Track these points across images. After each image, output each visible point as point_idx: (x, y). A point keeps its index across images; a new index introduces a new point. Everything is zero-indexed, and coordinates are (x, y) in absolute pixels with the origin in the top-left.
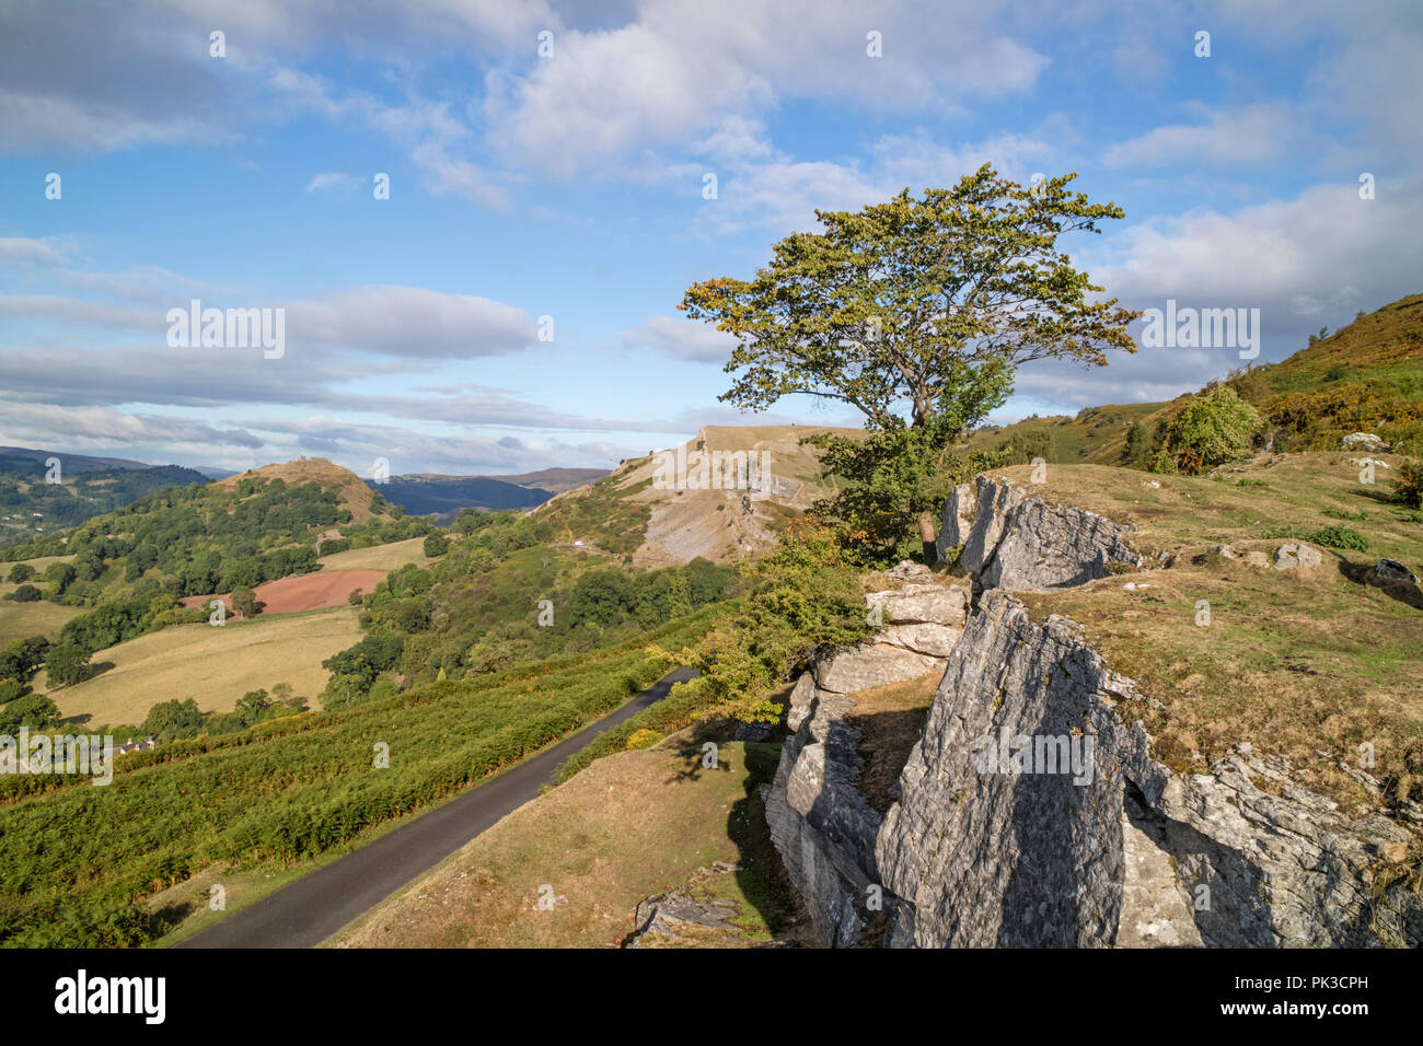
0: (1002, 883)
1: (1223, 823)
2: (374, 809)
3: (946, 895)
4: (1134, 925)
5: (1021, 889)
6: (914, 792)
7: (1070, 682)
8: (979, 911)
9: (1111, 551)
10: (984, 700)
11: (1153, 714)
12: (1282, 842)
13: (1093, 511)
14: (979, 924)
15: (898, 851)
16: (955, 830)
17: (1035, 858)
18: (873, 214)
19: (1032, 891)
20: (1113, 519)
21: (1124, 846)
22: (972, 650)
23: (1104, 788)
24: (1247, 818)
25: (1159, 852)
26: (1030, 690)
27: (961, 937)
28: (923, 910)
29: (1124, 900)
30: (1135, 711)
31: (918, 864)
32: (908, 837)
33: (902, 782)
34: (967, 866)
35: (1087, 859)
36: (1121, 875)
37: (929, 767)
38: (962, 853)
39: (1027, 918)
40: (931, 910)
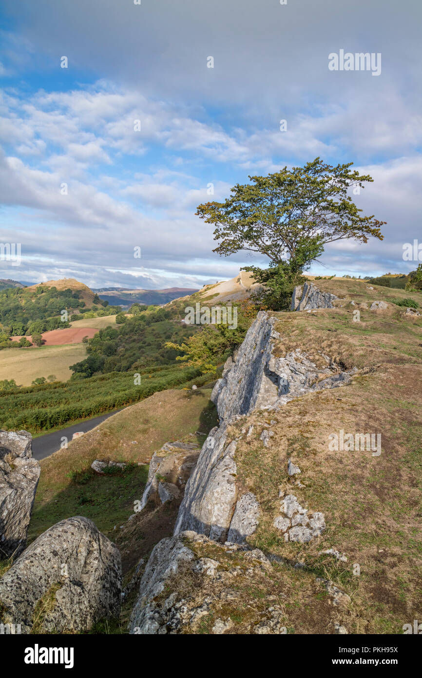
0: (243, 406)
1: (283, 371)
2: (74, 413)
5: (246, 406)
6: (229, 381)
7: (268, 336)
10: (251, 348)
11: (278, 341)
12: (297, 376)
15: (222, 402)
16: (236, 392)
17: (251, 395)
18: (273, 177)
21: (261, 382)
22: (251, 331)
23: (262, 366)
24: (291, 370)
25: (273, 385)
26: (261, 342)
29: (258, 398)
30: (274, 341)
31: (226, 405)
32: (225, 396)
33: (228, 379)
34: (237, 403)
35: (255, 389)
36: (259, 391)
37: (235, 373)
38: (237, 399)
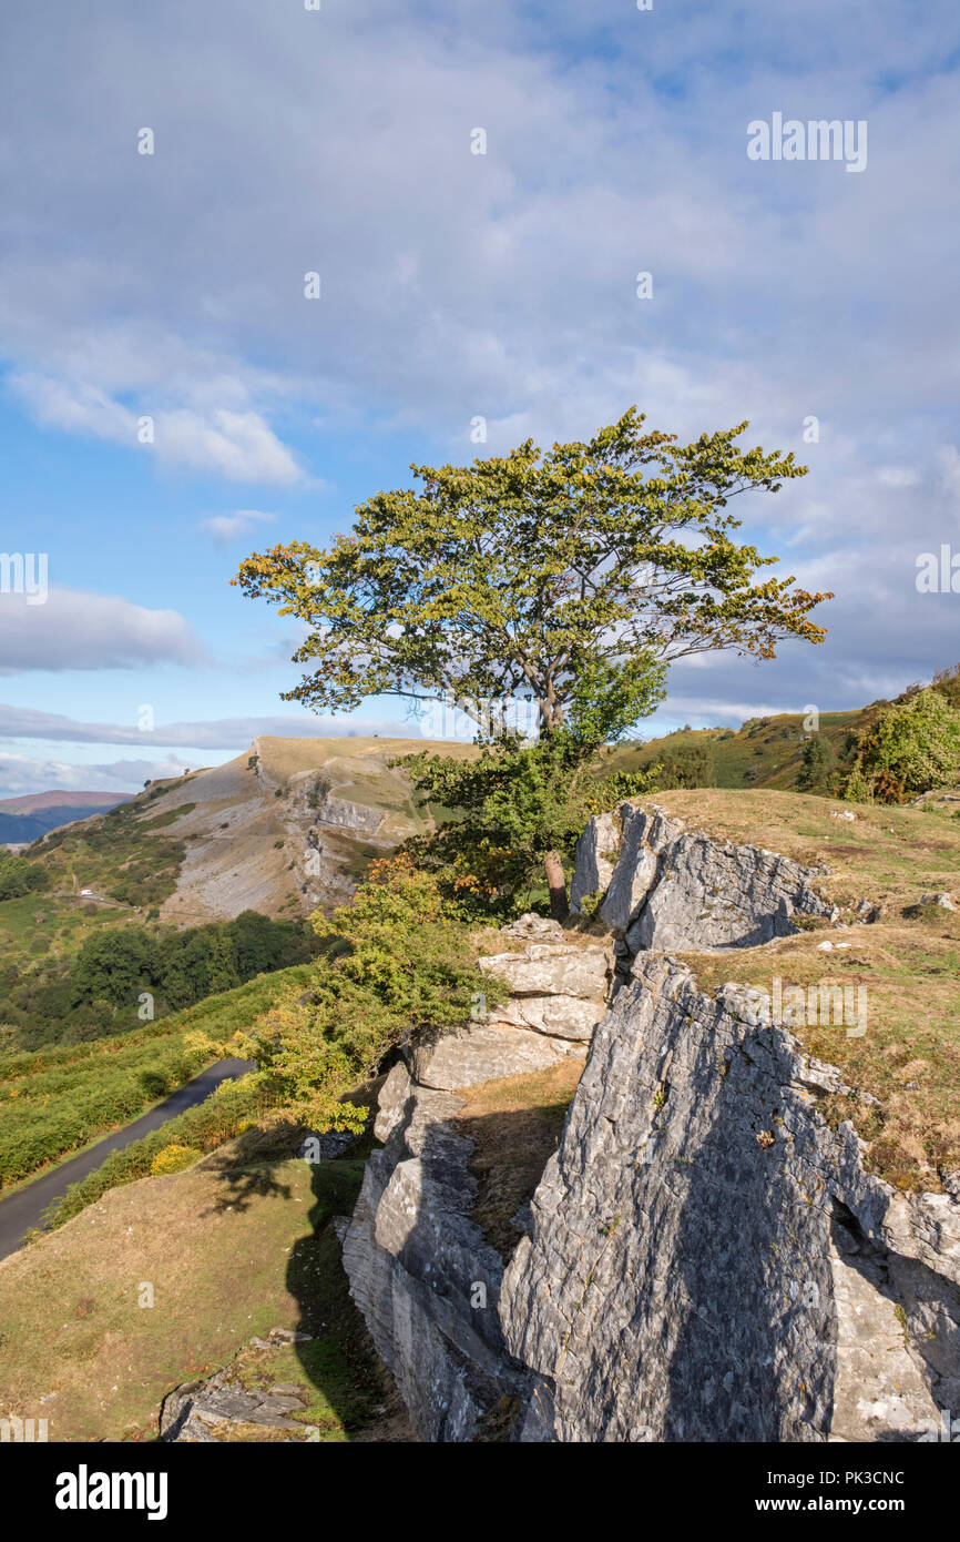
0: (671, 1346)
3: (597, 1365)
4: (855, 1403)
5: (699, 1355)
6: (550, 1221)
7: (754, 1070)
8: (642, 1387)
9: (797, 901)
10: (641, 1097)
11: (866, 1113)
13: (772, 849)
14: (643, 1405)
15: (530, 1304)
16: (606, 1273)
17: (714, 1309)
18: (486, 470)
19: (712, 1356)
20: (797, 860)
21: (836, 1291)
22: (623, 1030)
23: (805, 1212)
25: (880, 1300)
26: (701, 1083)
27: (619, 1425)
28: (565, 1387)
29: (839, 1368)
30: (842, 1108)
31: (558, 1323)
32: (544, 1284)
33: (534, 1208)
34: (623, 1324)
35: (785, 1310)
36: (832, 1332)
37: (570, 1188)
38: (616, 1305)
39: (708, 1396)
40: (577, 1387)
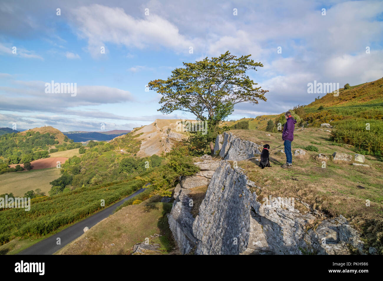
0: (222, 234)
1: (273, 216)
2: (63, 222)
3: (209, 238)
4: (252, 242)
5: (227, 236)
6: (202, 212)
7: (240, 183)
8: (217, 242)
9: (255, 152)
10: (220, 188)
11: (258, 190)
12: (286, 221)
13: (252, 141)
14: (217, 245)
15: (198, 227)
16: (212, 222)
17: (230, 227)
18: (198, 64)
19: (230, 236)
20: (257, 144)
21: (250, 223)
22: (217, 176)
23: (246, 209)
24: (279, 215)
25: (259, 224)
26: (231, 186)
27: (213, 248)
28: (204, 242)
29: (250, 236)
30: (254, 190)
31: (203, 230)
32: (200, 224)
33: (199, 210)
34: (214, 231)
35: (242, 227)
36: (249, 230)
37: (206, 206)
38: (213, 227)
39: (228, 243)
40: (206, 242)
